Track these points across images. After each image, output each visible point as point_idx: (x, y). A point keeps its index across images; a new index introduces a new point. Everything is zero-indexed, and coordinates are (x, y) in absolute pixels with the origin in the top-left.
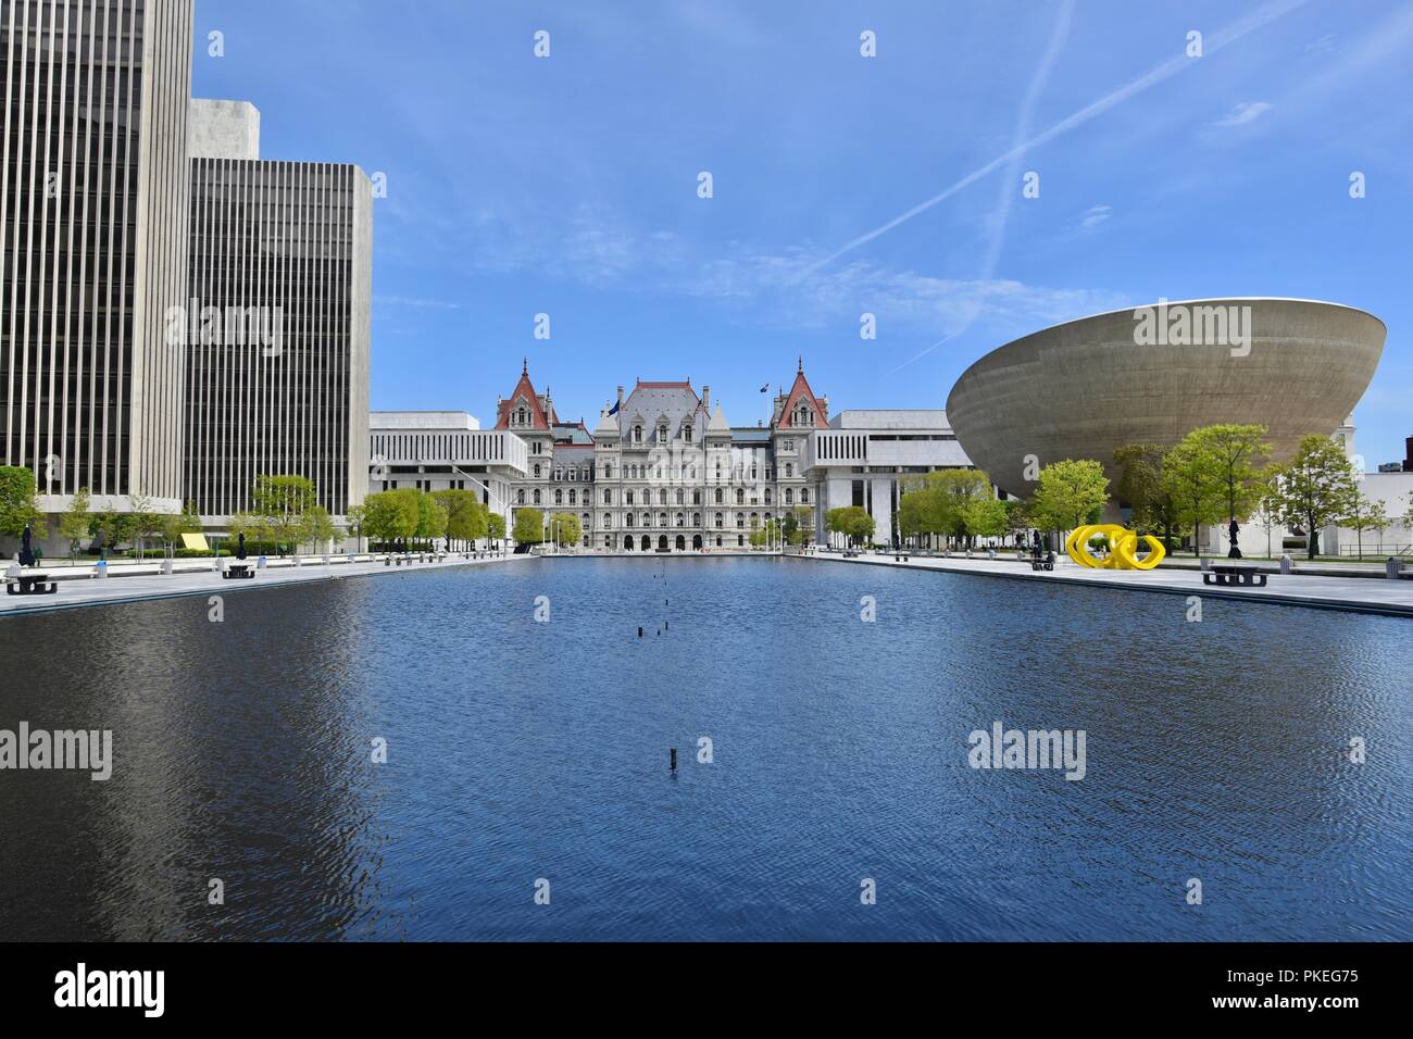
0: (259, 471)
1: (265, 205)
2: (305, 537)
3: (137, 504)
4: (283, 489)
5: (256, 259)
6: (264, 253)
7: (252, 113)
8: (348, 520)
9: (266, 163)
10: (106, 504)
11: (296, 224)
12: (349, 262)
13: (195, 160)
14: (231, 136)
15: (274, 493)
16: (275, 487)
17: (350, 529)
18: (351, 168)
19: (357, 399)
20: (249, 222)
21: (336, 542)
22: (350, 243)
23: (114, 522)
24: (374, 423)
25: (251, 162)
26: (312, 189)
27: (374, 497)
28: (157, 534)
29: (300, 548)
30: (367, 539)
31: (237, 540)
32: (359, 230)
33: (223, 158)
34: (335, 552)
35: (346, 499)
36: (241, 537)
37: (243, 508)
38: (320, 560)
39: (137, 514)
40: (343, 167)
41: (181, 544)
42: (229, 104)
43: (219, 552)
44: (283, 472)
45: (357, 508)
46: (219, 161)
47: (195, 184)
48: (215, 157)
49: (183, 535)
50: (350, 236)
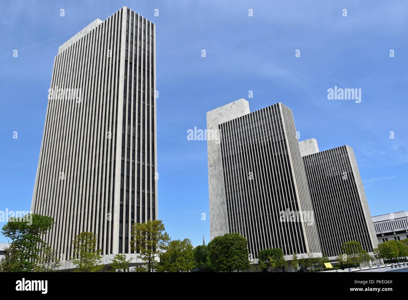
0: (342, 241)
1: (324, 163)
2: (362, 261)
3: (310, 256)
4: (351, 246)
5: (325, 179)
6: (327, 177)
7: (314, 140)
8: (374, 253)
9: (321, 152)
10: (302, 256)
11: (334, 166)
12: (352, 173)
13: (303, 157)
14: (311, 148)
15: (348, 247)
16: (348, 246)
17: (376, 256)
18: (345, 146)
19: (366, 214)
20: (321, 169)
21: (372, 261)
22: (351, 167)
23: (304, 261)
24: (374, 220)
25: (317, 153)
26: (336, 155)
27: (381, 245)
28: (317, 264)
29: (361, 264)
30: (382, 259)
31: (340, 264)
32: (352, 163)
33: (310, 154)
34: (373, 265)
35: (372, 246)
36: (341, 263)
37: (340, 253)
38: (368, 268)
39: (310, 258)
40: (343, 147)
41: (324, 266)
42: (308, 140)
43: (336, 268)
44: (349, 240)
45: (376, 249)
46: (309, 156)
47: (305, 163)
48: (308, 155)
49: (325, 264)
50: (350, 165)
